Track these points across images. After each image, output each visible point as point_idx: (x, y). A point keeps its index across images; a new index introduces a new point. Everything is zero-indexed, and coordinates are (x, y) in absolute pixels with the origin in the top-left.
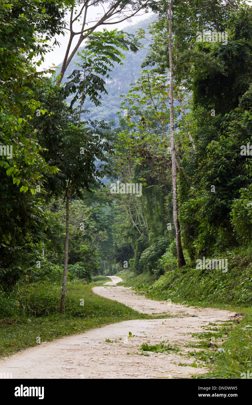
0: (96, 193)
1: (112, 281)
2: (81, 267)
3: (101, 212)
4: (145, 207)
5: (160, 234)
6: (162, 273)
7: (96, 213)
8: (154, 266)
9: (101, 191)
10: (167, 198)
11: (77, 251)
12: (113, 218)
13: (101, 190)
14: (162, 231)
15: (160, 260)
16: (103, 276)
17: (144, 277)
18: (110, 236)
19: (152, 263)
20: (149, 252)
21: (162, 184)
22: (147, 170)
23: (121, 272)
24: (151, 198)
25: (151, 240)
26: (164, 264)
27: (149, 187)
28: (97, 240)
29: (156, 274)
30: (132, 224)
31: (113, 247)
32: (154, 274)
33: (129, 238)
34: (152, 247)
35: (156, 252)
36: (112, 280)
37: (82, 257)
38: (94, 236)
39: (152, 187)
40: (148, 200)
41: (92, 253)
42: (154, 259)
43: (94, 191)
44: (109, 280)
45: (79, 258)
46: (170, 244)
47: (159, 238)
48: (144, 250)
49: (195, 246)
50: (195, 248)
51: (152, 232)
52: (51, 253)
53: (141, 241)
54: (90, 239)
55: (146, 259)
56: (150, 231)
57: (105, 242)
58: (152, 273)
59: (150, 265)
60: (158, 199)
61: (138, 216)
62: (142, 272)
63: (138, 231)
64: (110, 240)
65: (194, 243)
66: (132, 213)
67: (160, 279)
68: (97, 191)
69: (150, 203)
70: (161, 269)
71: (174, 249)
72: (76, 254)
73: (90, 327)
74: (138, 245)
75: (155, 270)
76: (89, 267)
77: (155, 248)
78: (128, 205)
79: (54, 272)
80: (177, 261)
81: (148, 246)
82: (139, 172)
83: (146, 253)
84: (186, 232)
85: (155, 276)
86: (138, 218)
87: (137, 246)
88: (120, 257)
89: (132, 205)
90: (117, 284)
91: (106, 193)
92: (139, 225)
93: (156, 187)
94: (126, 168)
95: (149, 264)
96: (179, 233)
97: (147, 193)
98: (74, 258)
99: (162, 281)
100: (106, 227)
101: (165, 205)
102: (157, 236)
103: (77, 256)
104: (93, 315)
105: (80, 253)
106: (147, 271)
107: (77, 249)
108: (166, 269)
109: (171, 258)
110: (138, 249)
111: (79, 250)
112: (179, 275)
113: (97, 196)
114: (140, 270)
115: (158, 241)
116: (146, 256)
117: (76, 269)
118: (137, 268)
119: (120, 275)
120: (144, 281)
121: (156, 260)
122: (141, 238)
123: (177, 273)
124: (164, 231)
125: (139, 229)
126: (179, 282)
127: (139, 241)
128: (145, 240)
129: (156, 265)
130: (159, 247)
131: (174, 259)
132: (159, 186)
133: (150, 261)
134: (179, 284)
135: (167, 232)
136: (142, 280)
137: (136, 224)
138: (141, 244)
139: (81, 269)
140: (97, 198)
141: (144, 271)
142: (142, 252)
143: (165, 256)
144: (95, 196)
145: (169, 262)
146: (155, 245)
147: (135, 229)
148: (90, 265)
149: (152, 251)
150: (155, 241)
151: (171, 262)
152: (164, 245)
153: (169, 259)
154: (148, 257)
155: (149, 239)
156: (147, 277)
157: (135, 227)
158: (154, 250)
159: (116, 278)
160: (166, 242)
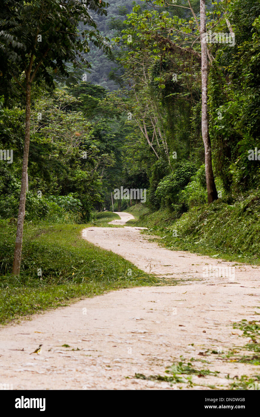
0: (99, 103)
1: (120, 219)
2: (75, 200)
4: (165, 121)
5: (183, 157)
6: (184, 209)
7: (100, 129)
8: (174, 200)
9: (107, 100)
10: (194, 109)
11: (72, 179)
12: (122, 136)
14: (186, 154)
15: (183, 191)
16: (110, 213)
17: (163, 214)
18: (118, 160)
19: (172, 197)
20: (168, 181)
21: (188, 91)
22: (169, 73)
23: (133, 207)
24: (173, 109)
25: (172, 165)
26: (189, 198)
27: (171, 95)
28: (102, 165)
29: (178, 210)
30: (148, 144)
31: (122, 174)
32: (174, 210)
33: (143, 162)
34: (173, 175)
35: (178, 181)
36: (121, 217)
37: (78, 186)
38: (96, 160)
39: (174, 96)
40: (169, 112)
41: (93, 182)
42: (174, 191)
43: (97, 99)
44: (117, 217)
45: (74, 187)
46: (197, 170)
47: (182, 163)
48: (162, 178)
49: (232, 172)
50: (232, 175)
52: (38, 181)
53: (159, 165)
54: (93, 164)
55: (164, 190)
57: (112, 168)
58: (172, 209)
59: (170, 199)
60: (182, 112)
61: (155, 135)
62: (158, 209)
63: (155, 154)
64: (119, 166)
65: (230, 167)
66: (148, 130)
67: (182, 216)
68: (101, 100)
69: (171, 116)
70: (183, 204)
71: (202, 177)
72: (70, 182)
73: (47, 305)
74: (155, 171)
75: (176, 205)
76: (88, 200)
77: (177, 176)
78: (142, 120)
79: (36, 204)
80: (206, 193)
81: (168, 173)
82: (158, 74)
83: (164, 183)
84: (219, 153)
85: (176, 213)
86: (155, 136)
87: (153, 173)
89: (147, 120)
90: (126, 223)
91: (113, 103)
92: (156, 145)
93: (180, 95)
94: (141, 70)
95: (167, 197)
96: (210, 153)
97: (168, 102)
98: (68, 187)
99: (184, 220)
100: (113, 149)
101: (191, 119)
103: (72, 185)
104: (73, 274)
105: (75, 182)
106: (165, 207)
107: (73, 176)
108: (191, 204)
109: (197, 190)
110: (154, 177)
111: (75, 177)
112: (208, 213)
113: (102, 107)
114: (156, 205)
115: (181, 167)
116: (164, 187)
117: (69, 202)
118: (153, 202)
119: (132, 211)
120: (162, 219)
121: (177, 191)
122: (158, 162)
123: (206, 210)
124: (188, 153)
125: (156, 151)
126: (209, 223)
127: (156, 166)
128: (163, 165)
129: (178, 198)
130: (182, 174)
131: (202, 190)
132: (184, 94)
133: (169, 193)
134: (209, 227)
135: (193, 155)
136: (159, 218)
137: (152, 145)
138: (159, 171)
139: (75, 202)
140: (102, 109)
141: (162, 206)
142: (159, 181)
143: (190, 187)
144: (98, 106)
145: (195, 195)
146: (176, 172)
147: (150, 151)
148: (89, 197)
149: (173, 180)
150: (177, 167)
151: (197, 196)
152: (189, 173)
153: (195, 192)
154: (166, 187)
155: (169, 164)
156: (165, 215)
157: (151, 148)
158: (175, 179)
159: (125, 215)
160: (192, 168)
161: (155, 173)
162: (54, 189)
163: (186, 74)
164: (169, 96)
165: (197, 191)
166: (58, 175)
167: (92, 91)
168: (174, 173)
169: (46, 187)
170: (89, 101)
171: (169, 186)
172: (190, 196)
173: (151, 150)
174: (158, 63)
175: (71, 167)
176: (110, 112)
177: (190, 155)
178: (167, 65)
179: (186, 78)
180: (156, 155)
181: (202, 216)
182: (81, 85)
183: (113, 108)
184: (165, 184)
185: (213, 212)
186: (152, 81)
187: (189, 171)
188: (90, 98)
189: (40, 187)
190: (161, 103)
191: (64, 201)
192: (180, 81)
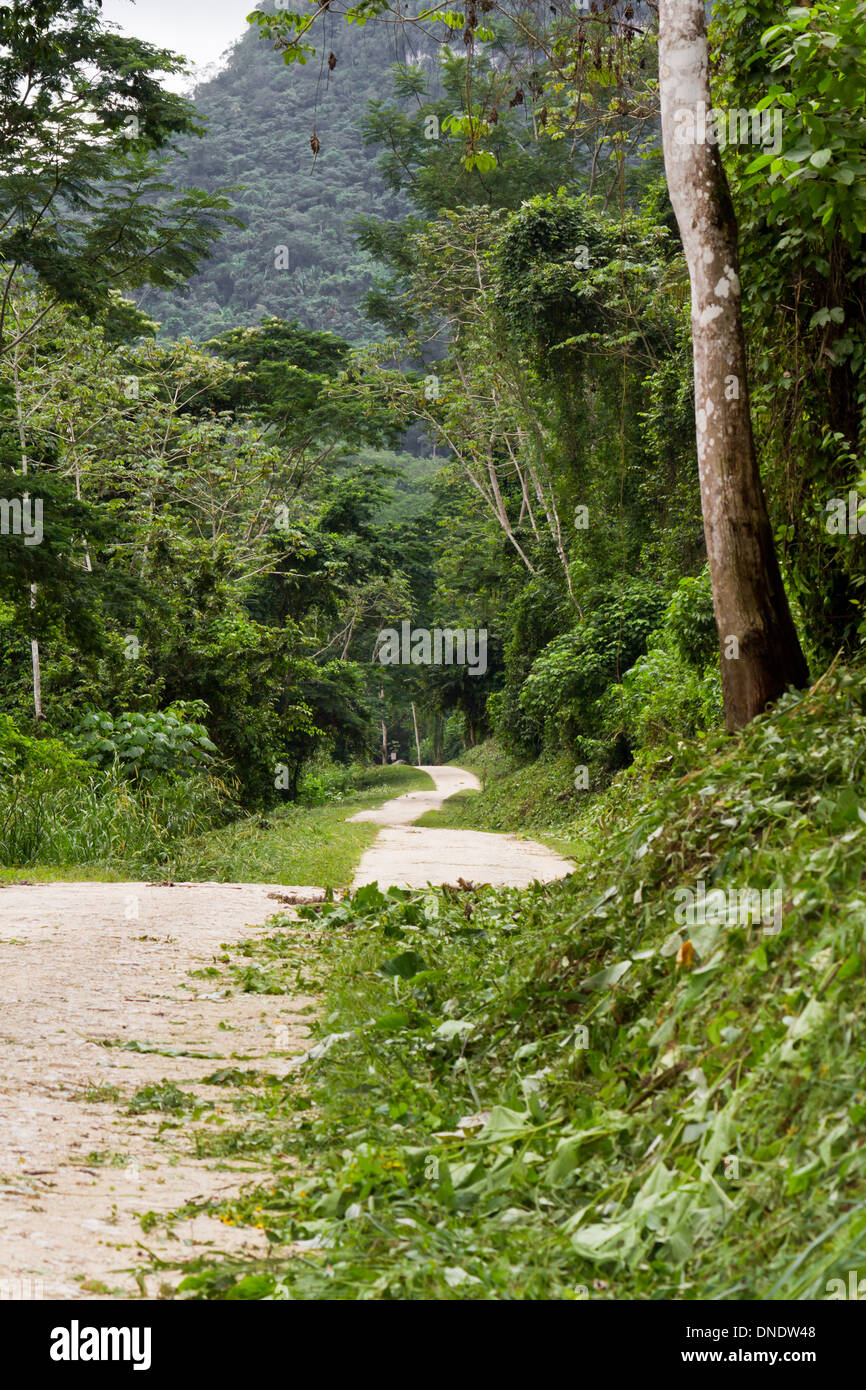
0: (325, 390)
1: (433, 788)
2: (189, 728)
3: (375, 496)
5: (620, 565)
6: (623, 755)
7: (355, 498)
8: (587, 723)
10: (652, 383)
11: (203, 651)
13: (350, 374)
14: (629, 554)
15: (617, 688)
19: (582, 710)
20: (564, 653)
21: (631, 325)
22: (560, 262)
23: (476, 749)
25: (579, 596)
26: (638, 712)
27: (569, 341)
29: (602, 759)
30: (498, 529)
32: (588, 760)
34: (582, 631)
35: (601, 654)
39: (581, 345)
41: (281, 659)
42: (586, 689)
43: (319, 378)
45: (212, 680)
47: (615, 588)
48: (544, 645)
51: (585, 555)
53: (533, 600)
55: (552, 688)
56: (571, 552)
59: (572, 718)
62: (537, 754)
63: (522, 563)
69: (574, 421)
70: (620, 736)
72: (196, 663)
74: (520, 623)
75: (591, 741)
77: (596, 636)
81: (568, 626)
82: (524, 267)
83: (553, 661)
85: (595, 769)
87: (514, 629)
88: (457, 687)
92: (526, 534)
93: (602, 342)
94: (468, 275)
95: (565, 712)
97: (559, 369)
101: (644, 419)
102: (604, 577)
103: (203, 674)
105: (217, 661)
106: (560, 748)
107: (207, 639)
108: (646, 734)
109: (670, 679)
110: (518, 644)
111: (215, 642)
112: (728, 812)
113: (333, 405)
114: (528, 743)
115: (612, 600)
116: (550, 675)
117: (162, 738)
118: (517, 732)
119: (473, 761)
120: (547, 794)
121: (599, 690)
122: (532, 588)
123: (710, 790)
124: (637, 550)
125: (528, 553)
126: (755, 959)
127: (527, 603)
128: (550, 599)
129: (600, 715)
130: (615, 629)
131: (689, 681)
132: (616, 337)
133: (570, 695)
134: (750, 1004)
135: (653, 558)
136: (536, 790)
137: (514, 531)
138: (536, 619)
139: (189, 737)
140: (333, 413)
141: (547, 745)
142: (535, 654)
143: (643, 672)
144: (322, 403)
145: (661, 701)
146: (595, 619)
147: (508, 553)
148: (271, 717)
149: (583, 648)
150: (597, 602)
151: (670, 702)
152: (640, 621)
153: (662, 687)
154: (560, 676)
155: (570, 593)
156: (558, 777)
157: (508, 544)
158: (592, 646)
159: (452, 775)
160: (650, 606)
161: (522, 628)
162: (136, 688)
163: (622, 266)
164: (562, 345)
165: (668, 686)
166: (153, 639)
167: (304, 354)
168: (587, 625)
169: (105, 683)
170: (291, 384)
171: (570, 672)
172: (642, 706)
173: (509, 550)
174: (523, 227)
175: (202, 606)
176: (363, 422)
177: (644, 556)
178: (554, 236)
179: (626, 279)
180: (526, 568)
181: (675, 847)
182: (267, 330)
183: (374, 409)
184: (555, 667)
185: (776, 805)
186: (502, 292)
187: (641, 616)
188: (294, 373)
189: (82, 684)
190: (534, 375)
191: (142, 732)
192: (604, 292)
